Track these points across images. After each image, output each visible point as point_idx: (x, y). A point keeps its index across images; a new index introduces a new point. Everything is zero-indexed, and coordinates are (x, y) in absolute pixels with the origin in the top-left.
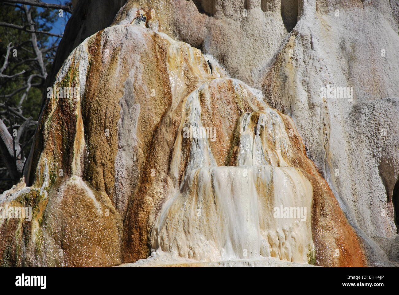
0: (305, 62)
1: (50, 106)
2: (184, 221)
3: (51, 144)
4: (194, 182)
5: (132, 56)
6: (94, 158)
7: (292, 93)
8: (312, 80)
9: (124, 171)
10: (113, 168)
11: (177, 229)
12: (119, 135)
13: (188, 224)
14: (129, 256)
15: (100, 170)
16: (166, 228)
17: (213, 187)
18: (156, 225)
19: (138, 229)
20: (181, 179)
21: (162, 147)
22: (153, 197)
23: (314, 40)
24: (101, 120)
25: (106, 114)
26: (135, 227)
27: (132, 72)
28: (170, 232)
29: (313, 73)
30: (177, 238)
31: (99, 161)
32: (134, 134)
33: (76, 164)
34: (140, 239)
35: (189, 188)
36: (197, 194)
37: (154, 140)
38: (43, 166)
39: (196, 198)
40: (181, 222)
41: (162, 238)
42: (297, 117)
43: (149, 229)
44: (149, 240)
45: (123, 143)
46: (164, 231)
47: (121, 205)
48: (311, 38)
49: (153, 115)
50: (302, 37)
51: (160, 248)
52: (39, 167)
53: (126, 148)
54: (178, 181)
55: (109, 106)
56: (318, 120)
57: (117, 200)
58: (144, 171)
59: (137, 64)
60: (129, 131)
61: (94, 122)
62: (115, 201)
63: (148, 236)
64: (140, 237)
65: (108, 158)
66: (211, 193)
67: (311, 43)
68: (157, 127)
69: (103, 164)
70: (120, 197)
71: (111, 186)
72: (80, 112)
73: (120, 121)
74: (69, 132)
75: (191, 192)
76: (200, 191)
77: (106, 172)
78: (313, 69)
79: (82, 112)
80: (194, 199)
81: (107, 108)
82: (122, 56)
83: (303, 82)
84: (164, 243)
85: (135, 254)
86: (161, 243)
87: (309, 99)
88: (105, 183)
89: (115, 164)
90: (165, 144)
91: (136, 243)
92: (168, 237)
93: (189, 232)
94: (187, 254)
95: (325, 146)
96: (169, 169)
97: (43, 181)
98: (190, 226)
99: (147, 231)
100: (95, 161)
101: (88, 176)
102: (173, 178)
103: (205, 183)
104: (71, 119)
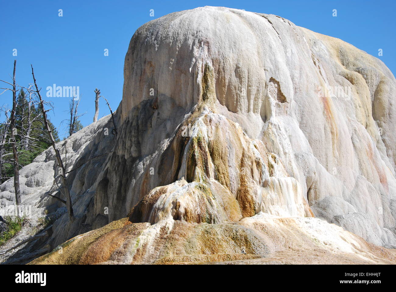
0: (278, 135)
1: (194, 146)
2: (271, 200)
3: (199, 163)
4: (271, 183)
5: (225, 127)
6: (218, 170)
7: (278, 148)
8: (284, 143)
9: (234, 177)
10: (229, 176)
11: (269, 203)
12: (228, 161)
13: (273, 201)
14: (246, 214)
15: (222, 176)
16: (264, 202)
17: (280, 185)
18: (258, 201)
19: (248, 203)
20: (260, 181)
21: (247, 167)
22: (251, 189)
23: (280, 127)
24: (220, 154)
25: (222, 151)
26: (247, 202)
27: (227, 134)
28: (266, 204)
29: (283, 140)
30: (269, 207)
31: (221, 172)
32: (234, 161)
33: (211, 173)
34: (250, 207)
35: (269, 186)
36: (274, 188)
37: (243, 164)
38: (198, 173)
39: (273, 190)
40: (270, 200)
41: (263, 207)
42: (281, 157)
43: (254, 203)
44: (254, 207)
45: (231, 165)
46: (263, 203)
47: (234, 192)
48: (279, 126)
49: (239, 153)
50: (275, 125)
51: (262, 211)
52: (196, 174)
53: (232, 167)
54: (259, 182)
55: (223, 148)
56: (288, 159)
57: (232, 190)
58: (241, 177)
59: (228, 131)
60: (232, 159)
61: (216, 155)
62: (231, 190)
63: (254, 206)
64: (250, 206)
65: (225, 171)
66: (280, 188)
67: (279, 127)
68: (242, 159)
69: (223, 174)
70: (233, 188)
71: (228, 183)
72: (208, 150)
73: (228, 155)
74: (204, 159)
75: (270, 187)
76: (275, 187)
77: (225, 177)
78: (283, 138)
79: (209, 150)
80: (272, 190)
81: (222, 149)
82: (221, 127)
83: (280, 143)
84: (264, 209)
85: (249, 213)
86: (262, 209)
87: (283, 151)
88: (226, 182)
89: (229, 174)
90: (249, 166)
91: (248, 208)
92: (265, 206)
93: (274, 204)
94: (275, 214)
95: (292, 170)
96: (253, 177)
97: (200, 180)
98: (274, 202)
99: (253, 204)
100: (219, 172)
101: (217, 178)
102: (256, 181)
103: (276, 184)
104: (205, 153)
